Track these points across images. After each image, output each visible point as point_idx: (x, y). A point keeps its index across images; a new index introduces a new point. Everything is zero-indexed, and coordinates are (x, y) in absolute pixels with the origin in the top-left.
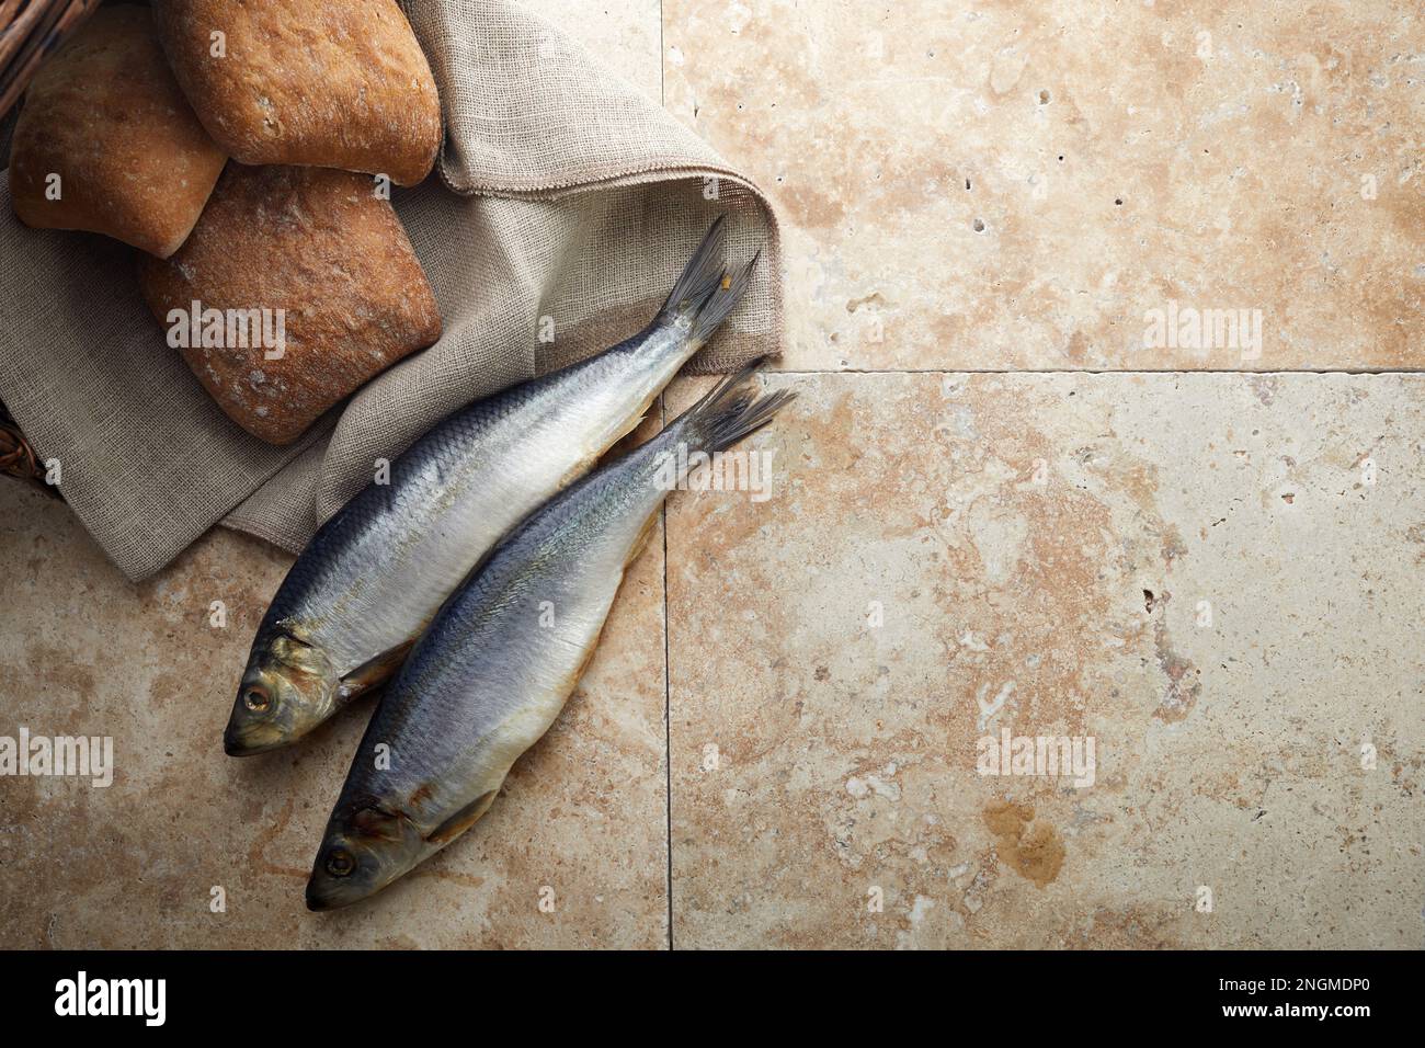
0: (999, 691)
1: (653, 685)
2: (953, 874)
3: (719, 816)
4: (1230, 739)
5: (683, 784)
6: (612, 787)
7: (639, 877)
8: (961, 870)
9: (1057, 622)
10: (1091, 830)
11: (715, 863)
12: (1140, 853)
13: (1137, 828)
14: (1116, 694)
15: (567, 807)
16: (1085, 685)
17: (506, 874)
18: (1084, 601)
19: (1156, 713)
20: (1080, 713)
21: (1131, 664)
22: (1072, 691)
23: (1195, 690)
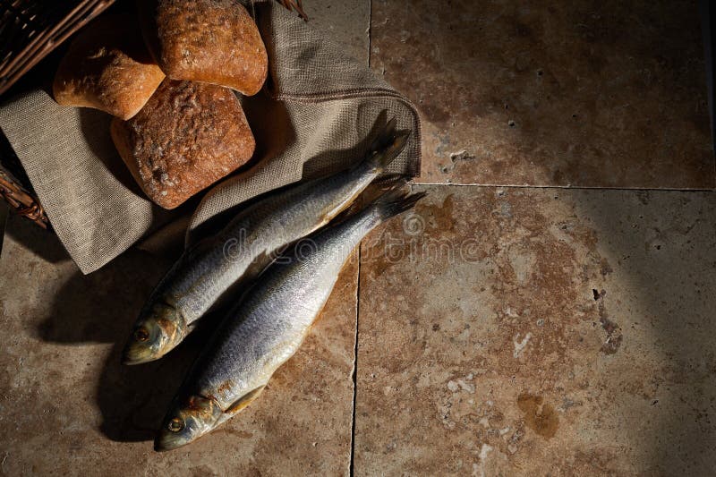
0: (524, 337)
1: (350, 332)
2: (502, 432)
3: (381, 400)
4: (638, 363)
5: (363, 384)
6: (326, 385)
7: (337, 434)
8: (506, 430)
9: (552, 304)
10: (571, 409)
11: (378, 426)
12: (597, 421)
13: (595, 408)
14: (582, 340)
15: (301, 395)
16: (566, 335)
17: (265, 432)
18: (564, 293)
19: (602, 350)
20: (564, 349)
21: (588, 325)
22: (560, 338)
23: (620, 339)
